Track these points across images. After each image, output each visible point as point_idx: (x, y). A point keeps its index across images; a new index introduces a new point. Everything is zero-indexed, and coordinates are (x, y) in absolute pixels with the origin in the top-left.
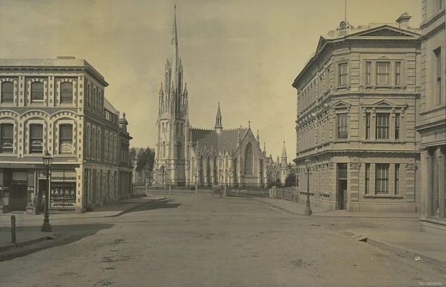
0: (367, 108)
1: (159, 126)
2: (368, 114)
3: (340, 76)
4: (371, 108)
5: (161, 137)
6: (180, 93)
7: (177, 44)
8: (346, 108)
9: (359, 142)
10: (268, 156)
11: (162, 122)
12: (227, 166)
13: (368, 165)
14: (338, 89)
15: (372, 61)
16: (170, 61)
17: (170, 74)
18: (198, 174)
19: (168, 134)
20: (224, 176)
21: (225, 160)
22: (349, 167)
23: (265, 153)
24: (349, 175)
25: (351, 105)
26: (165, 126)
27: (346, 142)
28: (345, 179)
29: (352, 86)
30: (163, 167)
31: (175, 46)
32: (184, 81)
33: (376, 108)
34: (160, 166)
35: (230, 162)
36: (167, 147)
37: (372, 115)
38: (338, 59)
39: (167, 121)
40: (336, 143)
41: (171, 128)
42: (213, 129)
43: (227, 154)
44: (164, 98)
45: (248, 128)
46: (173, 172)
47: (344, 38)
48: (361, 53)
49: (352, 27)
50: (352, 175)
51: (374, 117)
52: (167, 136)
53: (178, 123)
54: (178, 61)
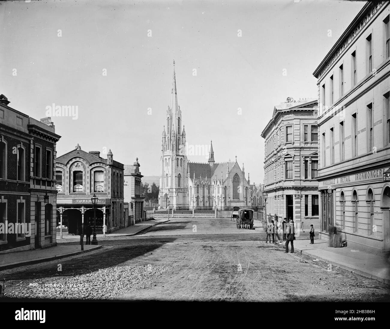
0: (305, 157)
1: (163, 161)
2: (306, 162)
3: (288, 135)
4: (308, 157)
5: (165, 170)
6: (179, 133)
7: (176, 94)
8: (291, 157)
9: (301, 180)
10: (251, 183)
11: (165, 157)
12: (219, 193)
13: (307, 196)
14: (286, 144)
15: (308, 125)
16: (171, 108)
17: (171, 119)
18: (195, 200)
19: (170, 167)
20: (217, 201)
21: (217, 189)
22: (294, 198)
23: (249, 181)
24: (294, 203)
25: (295, 155)
26: (168, 161)
27: (292, 181)
28: (292, 206)
29: (295, 142)
30: (166, 195)
31: (175, 95)
32: (182, 124)
33: (312, 157)
34: (164, 194)
35: (221, 189)
36: (169, 179)
37: (309, 162)
38: (286, 123)
39: (169, 157)
40: (285, 181)
41: (172, 163)
42: (207, 162)
43: (218, 183)
44: (167, 137)
45: (235, 162)
46: (175, 198)
47: (290, 109)
48: (300, 119)
49: (295, 102)
50: (296, 203)
51: (310, 163)
52: (170, 169)
53: (178, 158)
54: (178, 108)
